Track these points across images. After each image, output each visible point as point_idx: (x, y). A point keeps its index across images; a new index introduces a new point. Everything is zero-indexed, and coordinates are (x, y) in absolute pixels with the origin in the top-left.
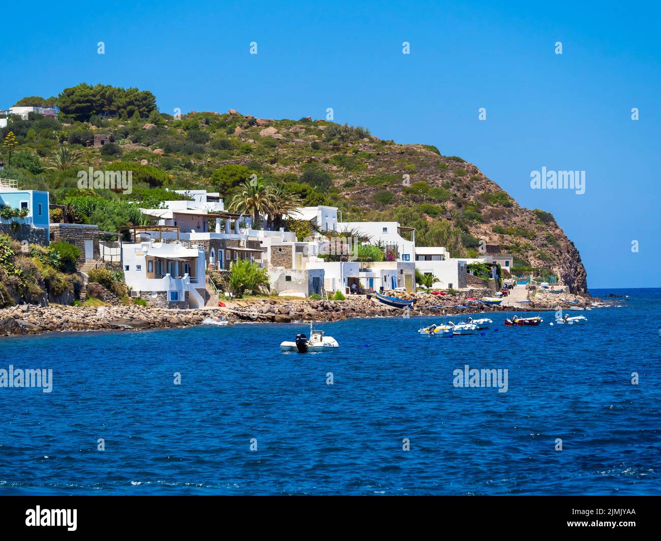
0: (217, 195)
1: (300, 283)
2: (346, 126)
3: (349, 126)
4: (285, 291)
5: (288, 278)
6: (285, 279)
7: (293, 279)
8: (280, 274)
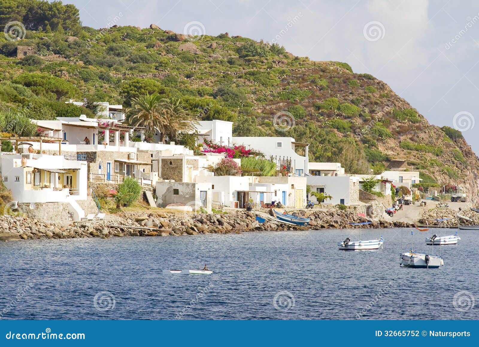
0: (120, 107)
1: (188, 196)
2: (261, 42)
3: (265, 42)
4: (172, 204)
5: (176, 192)
6: (173, 192)
7: (180, 193)
8: (168, 187)
